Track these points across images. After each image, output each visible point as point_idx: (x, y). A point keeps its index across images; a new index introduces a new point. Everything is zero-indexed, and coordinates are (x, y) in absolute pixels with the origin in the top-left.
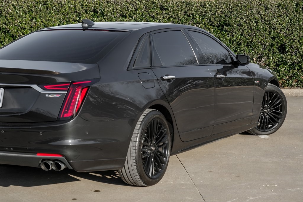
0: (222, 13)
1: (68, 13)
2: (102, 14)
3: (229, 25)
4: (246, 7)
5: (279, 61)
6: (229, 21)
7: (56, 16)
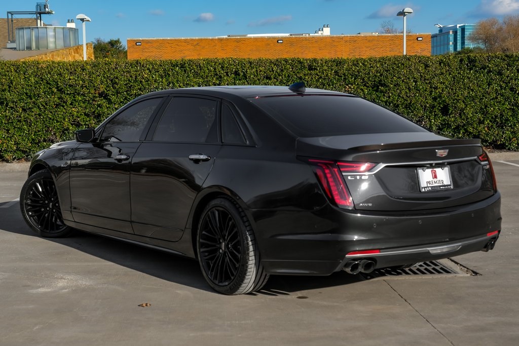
0: (377, 72)
1: (207, 76)
2: (245, 76)
3: (385, 85)
4: (403, 64)
5: (441, 124)
6: (384, 81)
7: (195, 80)
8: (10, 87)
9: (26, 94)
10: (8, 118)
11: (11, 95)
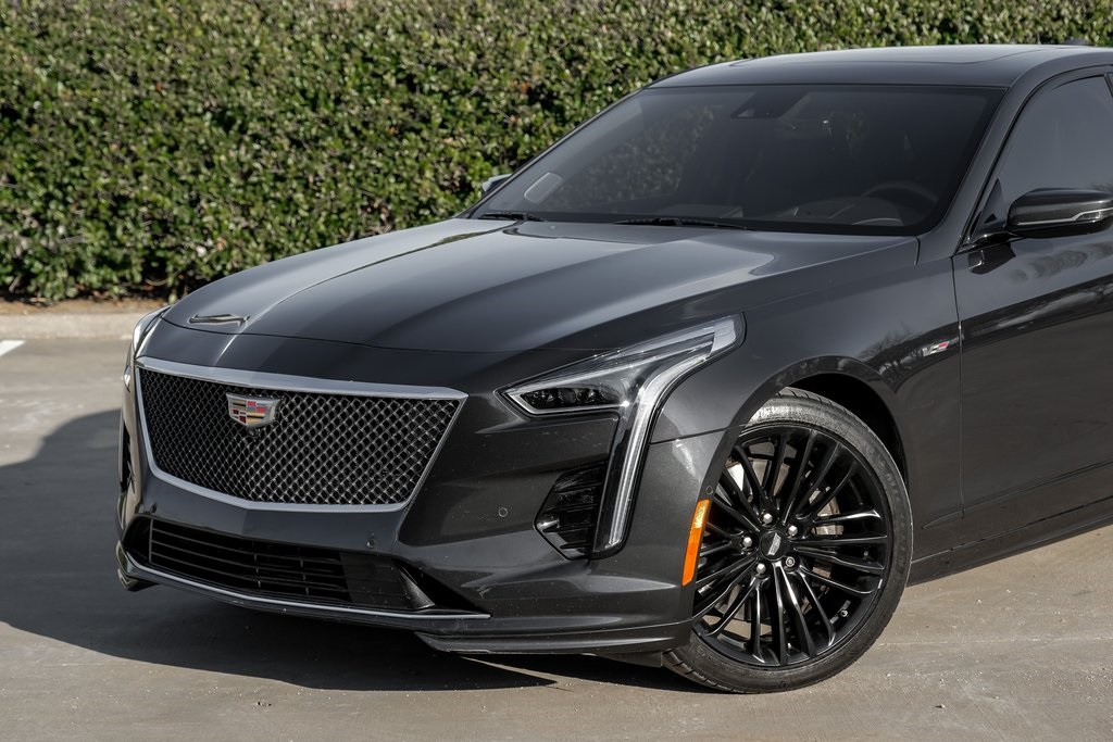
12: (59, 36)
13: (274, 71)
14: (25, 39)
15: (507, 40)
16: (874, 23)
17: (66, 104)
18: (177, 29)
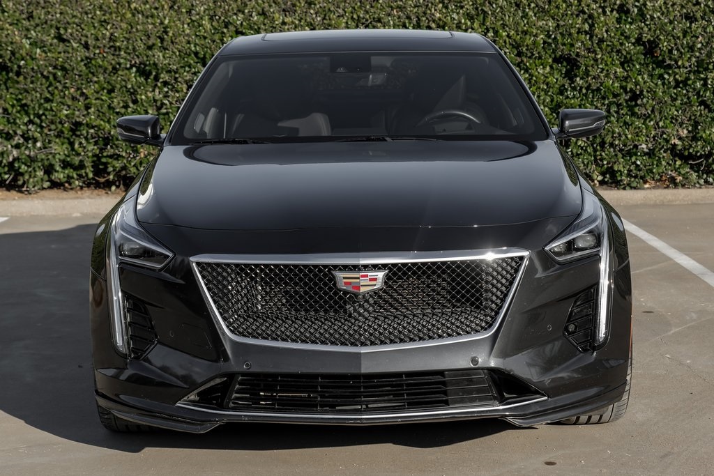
7: (540, 23)
8: (162, 40)
9: (196, 54)
10: (159, 104)
11: (164, 57)
12: (39, 18)
13: (177, 41)
14: (17, 20)
15: (330, 19)
16: (574, 7)
17: (41, 62)
18: (115, 13)
